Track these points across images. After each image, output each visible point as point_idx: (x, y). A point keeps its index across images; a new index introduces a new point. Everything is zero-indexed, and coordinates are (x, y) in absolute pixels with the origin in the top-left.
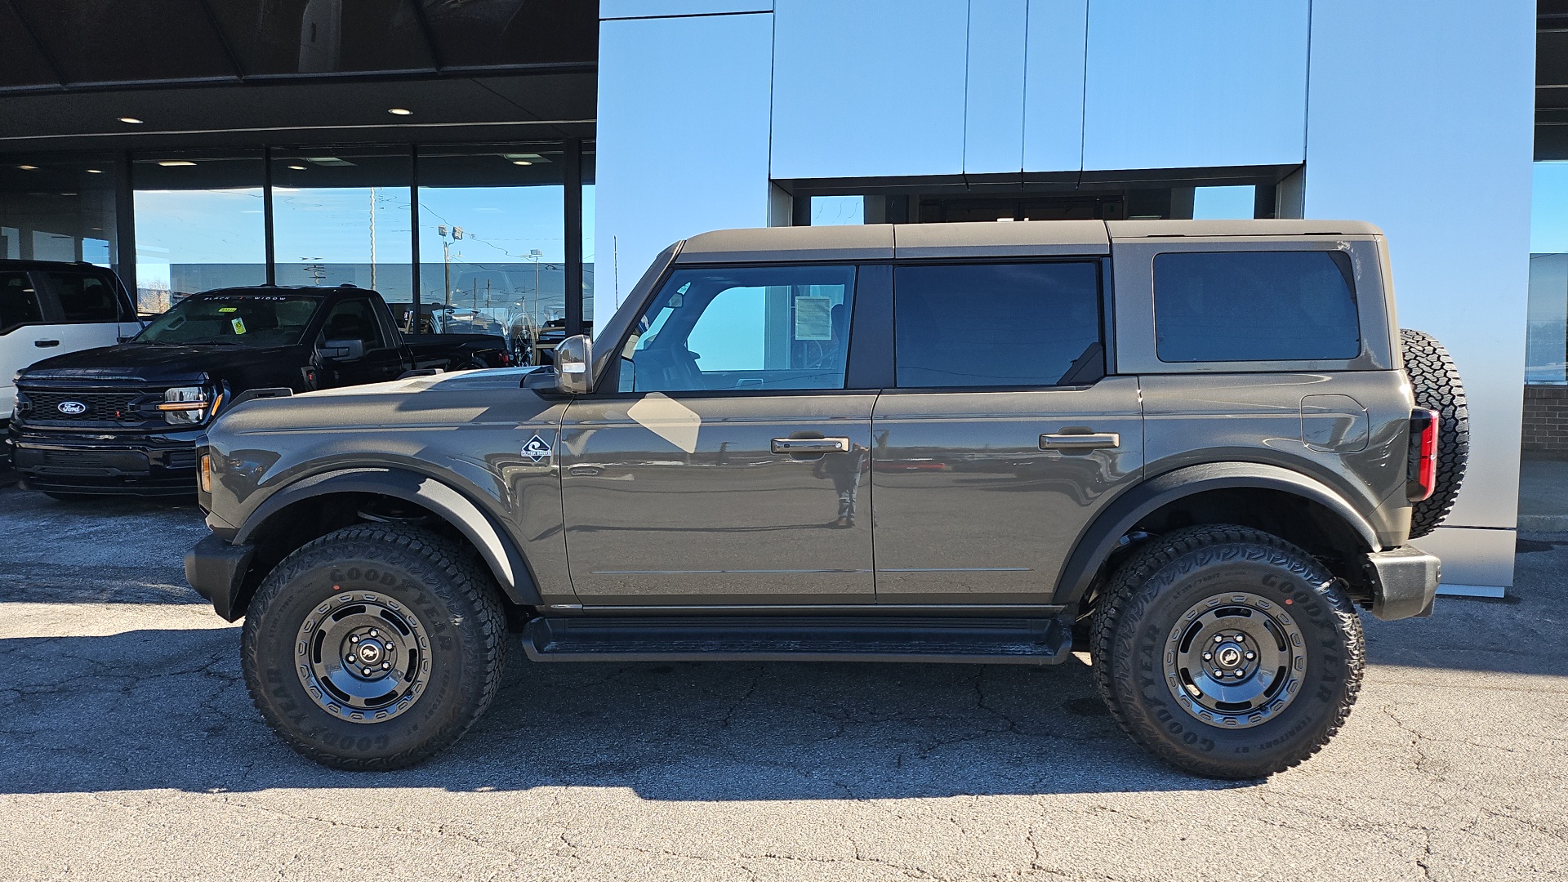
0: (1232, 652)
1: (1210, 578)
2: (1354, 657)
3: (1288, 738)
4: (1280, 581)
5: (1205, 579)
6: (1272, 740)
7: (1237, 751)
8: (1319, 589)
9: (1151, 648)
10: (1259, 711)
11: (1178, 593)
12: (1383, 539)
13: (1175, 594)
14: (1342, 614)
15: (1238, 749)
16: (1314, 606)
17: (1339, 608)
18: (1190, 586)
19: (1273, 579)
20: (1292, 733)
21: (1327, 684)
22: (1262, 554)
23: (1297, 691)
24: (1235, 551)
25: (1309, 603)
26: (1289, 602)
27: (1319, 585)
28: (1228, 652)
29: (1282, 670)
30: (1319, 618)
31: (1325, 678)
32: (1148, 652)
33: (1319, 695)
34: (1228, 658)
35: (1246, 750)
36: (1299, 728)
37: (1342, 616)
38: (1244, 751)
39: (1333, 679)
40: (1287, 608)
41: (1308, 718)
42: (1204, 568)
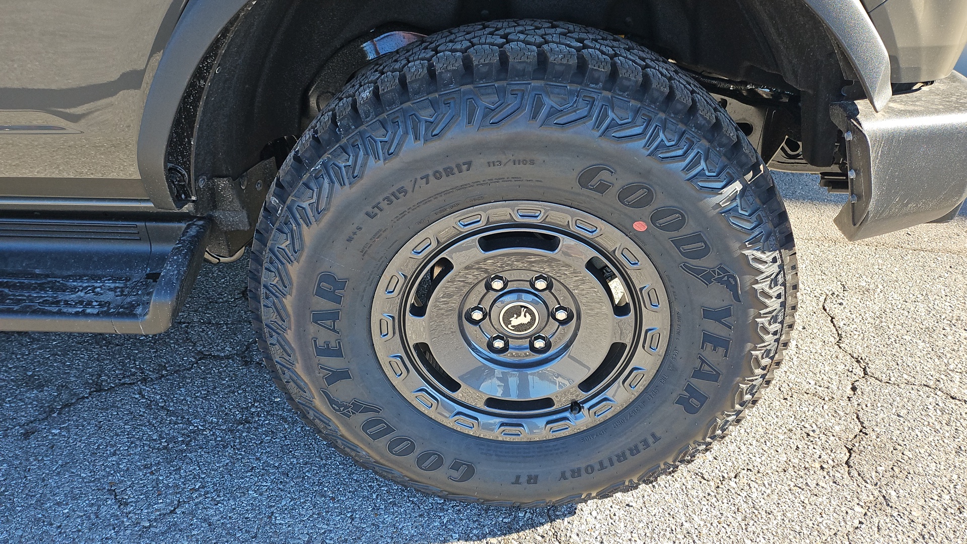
0: (523, 311)
1: (449, 172)
2: (766, 337)
3: (612, 464)
4: (619, 181)
5: (437, 175)
6: (583, 466)
7: (517, 481)
8: (716, 199)
9: (334, 316)
10: (567, 414)
11: (377, 206)
12: (903, 64)
13: (369, 209)
14: (759, 254)
15: (518, 477)
16: (697, 238)
17: (754, 242)
18: (402, 190)
19: (604, 175)
20: (621, 457)
21: (701, 385)
22: (583, 112)
23: (640, 388)
24: (513, 103)
25: (686, 231)
26: (640, 227)
27: (716, 191)
28: (516, 311)
29: (616, 350)
30: (707, 263)
31: (698, 374)
32: (329, 323)
33: (680, 401)
34: (515, 321)
35: (533, 479)
36: (634, 451)
37: (756, 260)
38: (529, 482)
39: (713, 377)
40: (635, 238)
41: (653, 435)
42: (436, 146)
